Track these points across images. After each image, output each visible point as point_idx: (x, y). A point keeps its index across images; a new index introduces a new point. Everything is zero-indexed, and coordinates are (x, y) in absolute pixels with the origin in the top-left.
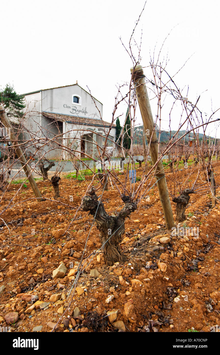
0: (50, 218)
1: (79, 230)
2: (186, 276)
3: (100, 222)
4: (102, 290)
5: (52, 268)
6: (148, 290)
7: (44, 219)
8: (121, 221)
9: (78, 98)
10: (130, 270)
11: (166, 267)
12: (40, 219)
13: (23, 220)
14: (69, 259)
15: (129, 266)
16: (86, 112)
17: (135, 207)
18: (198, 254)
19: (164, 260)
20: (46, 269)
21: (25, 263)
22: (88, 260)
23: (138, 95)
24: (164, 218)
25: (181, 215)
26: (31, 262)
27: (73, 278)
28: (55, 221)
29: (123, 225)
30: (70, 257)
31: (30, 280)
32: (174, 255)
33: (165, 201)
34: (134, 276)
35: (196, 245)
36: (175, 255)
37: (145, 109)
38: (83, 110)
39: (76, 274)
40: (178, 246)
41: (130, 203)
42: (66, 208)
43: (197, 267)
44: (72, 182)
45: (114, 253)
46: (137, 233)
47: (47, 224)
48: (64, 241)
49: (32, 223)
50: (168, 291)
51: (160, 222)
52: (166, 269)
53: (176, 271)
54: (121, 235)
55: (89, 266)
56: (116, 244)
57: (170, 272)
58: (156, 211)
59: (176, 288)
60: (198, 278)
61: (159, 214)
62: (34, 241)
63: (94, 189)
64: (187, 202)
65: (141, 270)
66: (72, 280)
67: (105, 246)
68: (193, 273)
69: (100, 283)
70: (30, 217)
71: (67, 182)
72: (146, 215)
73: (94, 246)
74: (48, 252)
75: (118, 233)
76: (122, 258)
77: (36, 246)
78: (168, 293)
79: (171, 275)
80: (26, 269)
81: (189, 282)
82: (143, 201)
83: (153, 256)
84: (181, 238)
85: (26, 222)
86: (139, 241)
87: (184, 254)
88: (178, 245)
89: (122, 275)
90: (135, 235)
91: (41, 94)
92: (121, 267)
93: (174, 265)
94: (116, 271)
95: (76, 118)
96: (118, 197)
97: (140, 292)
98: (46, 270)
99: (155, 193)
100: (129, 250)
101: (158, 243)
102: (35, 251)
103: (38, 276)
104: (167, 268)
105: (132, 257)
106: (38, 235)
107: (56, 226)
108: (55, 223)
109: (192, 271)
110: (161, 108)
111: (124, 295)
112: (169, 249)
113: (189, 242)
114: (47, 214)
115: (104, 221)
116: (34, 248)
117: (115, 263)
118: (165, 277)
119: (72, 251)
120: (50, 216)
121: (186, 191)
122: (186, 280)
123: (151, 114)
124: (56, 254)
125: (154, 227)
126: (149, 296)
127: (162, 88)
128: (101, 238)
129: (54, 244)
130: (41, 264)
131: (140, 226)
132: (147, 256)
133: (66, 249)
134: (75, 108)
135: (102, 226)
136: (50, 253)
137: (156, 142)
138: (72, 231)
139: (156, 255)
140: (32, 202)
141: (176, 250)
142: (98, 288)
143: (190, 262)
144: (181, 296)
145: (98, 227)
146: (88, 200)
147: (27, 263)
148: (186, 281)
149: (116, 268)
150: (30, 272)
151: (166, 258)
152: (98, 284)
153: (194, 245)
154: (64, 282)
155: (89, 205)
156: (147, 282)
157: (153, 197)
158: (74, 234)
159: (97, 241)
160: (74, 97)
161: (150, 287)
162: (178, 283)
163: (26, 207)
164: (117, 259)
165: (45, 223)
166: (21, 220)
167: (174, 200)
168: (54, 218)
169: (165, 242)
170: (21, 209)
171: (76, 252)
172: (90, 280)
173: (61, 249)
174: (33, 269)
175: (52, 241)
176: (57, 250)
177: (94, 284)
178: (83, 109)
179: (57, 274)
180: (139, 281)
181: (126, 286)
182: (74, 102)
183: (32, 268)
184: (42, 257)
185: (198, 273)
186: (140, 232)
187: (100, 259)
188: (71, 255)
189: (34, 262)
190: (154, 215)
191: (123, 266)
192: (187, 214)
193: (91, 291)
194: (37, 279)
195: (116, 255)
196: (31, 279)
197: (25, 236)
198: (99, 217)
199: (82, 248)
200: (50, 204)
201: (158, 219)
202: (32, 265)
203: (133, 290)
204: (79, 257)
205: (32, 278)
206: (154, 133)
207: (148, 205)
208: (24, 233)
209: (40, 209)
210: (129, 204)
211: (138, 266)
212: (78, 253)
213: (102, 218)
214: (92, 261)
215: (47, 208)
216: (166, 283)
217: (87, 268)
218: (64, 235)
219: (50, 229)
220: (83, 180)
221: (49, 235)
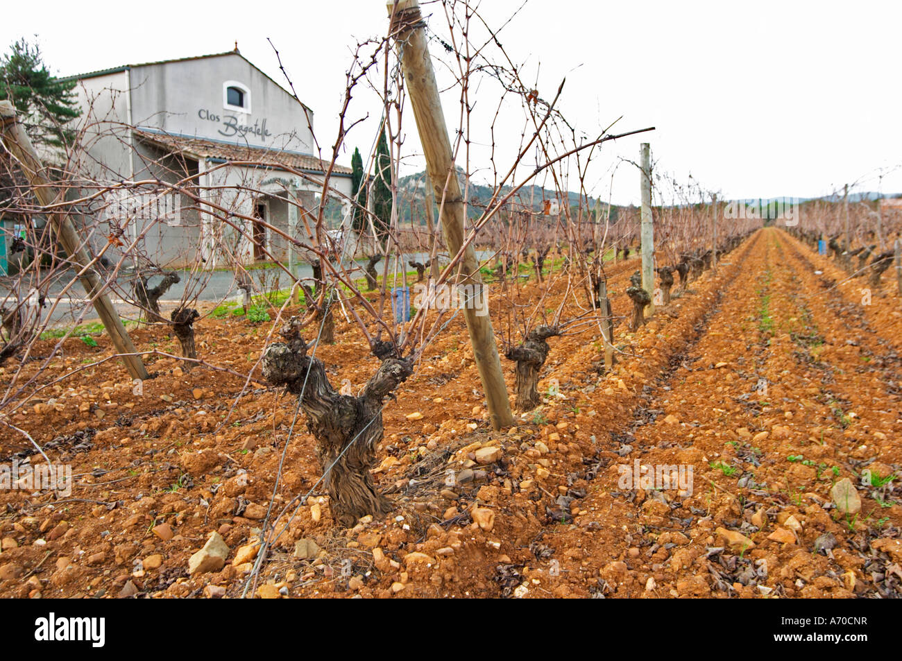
0: (173, 422)
1: (258, 448)
2: (542, 536)
3: (315, 412)
4: (330, 586)
5: (185, 550)
6: (448, 576)
7: (155, 425)
8: (373, 407)
9: (240, 93)
10: (399, 532)
11: (494, 516)
12: (144, 426)
13: (91, 433)
14: (232, 523)
15: (398, 522)
16: (264, 134)
17: (409, 369)
18: (570, 483)
19: (486, 502)
20: (170, 554)
21: (105, 545)
22: (286, 521)
23: (409, 74)
24: (485, 406)
25: (529, 393)
26: (124, 541)
27: (247, 567)
28: (187, 429)
29: (378, 418)
30: (236, 519)
31: (123, 587)
32: (513, 488)
33: (485, 357)
34: (410, 545)
35: (567, 461)
36: (516, 489)
37: (427, 113)
38: (258, 128)
39: (255, 556)
40: (521, 467)
41: (396, 360)
42: (217, 394)
43: (570, 512)
44: (233, 327)
45: (356, 494)
46: (416, 444)
47: (165, 440)
48: (216, 479)
49: (121, 439)
50: (499, 573)
51: (475, 415)
52: (492, 522)
53: (518, 525)
54: (375, 443)
55: (291, 533)
56: (363, 468)
57: (502, 528)
58: (465, 389)
59: (519, 566)
60: (572, 537)
61: (474, 397)
62: (129, 487)
63: (295, 322)
64: (541, 359)
65: (429, 531)
66: (246, 574)
67: (333, 476)
68: (559, 526)
69: (323, 570)
70: (113, 424)
71: (217, 328)
72: (439, 400)
73: (302, 485)
74: (173, 510)
75: (367, 439)
76: (378, 505)
77: (134, 498)
78: (500, 578)
79: (505, 537)
80: (109, 559)
81: (550, 550)
82: (430, 367)
83: (460, 496)
84: (528, 447)
85: (101, 440)
86: (422, 464)
87: (537, 484)
88: (521, 464)
89: (379, 545)
90: (412, 449)
91: (129, 76)
92: (377, 526)
93: (514, 513)
94: (364, 537)
95: (236, 149)
96: (364, 358)
97: (429, 581)
98: (168, 557)
99: (461, 346)
100: (396, 488)
101: (471, 463)
102: (134, 512)
103: (146, 576)
104: (495, 519)
105: (406, 500)
106: (139, 469)
107: (191, 442)
108: (188, 435)
109: (558, 523)
110: (469, 111)
111: (388, 591)
112: (498, 475)
113: (549, 455)
114: (162, 412)
115: (328, 409)
116: (130, 503)
117: (361, 520)
118: (490, 542)
119: (241, 501)
120: (171, 418)
121: (538, 332)
122: (544, 544)
123: (444, 126)
124: (197, 515)
125: (462, 427)
126: (452, 590)
127: (471, 59)
128: (321, 455)
129: (188, 490)
130: (153, 543)
131: (425, 427)
132: (444, 496)
133: (224, 499)
134: (233, 122)
135: (323, 422)
136: (178, 512)
137: (458, 200)
138: (237, 454)
139: (466, 493)
140: (116, 385)
141: (518, 475)
142: (318, 583)
143: (552, 504)
144: (531, 582)
145: (310, 426)
146: (281, 352)
147: (112, 546)
148: (542, 547)
149: (365, 530)
150: (122, 566)
151: (492, 497)
152: (318, 573)
153: (561, 461)
154: (224, 580)
155: (284, 365)
156: (446, 557)
157: (457, 356)
158: (246, 459)
159: (310, 473)
160: (230, 89)
161: (453, 567)
162: (522, 554)
163: (99, 397)
164: (366, 507)
165: (157, 437)
166: (87, 434)
167: (510, 353)
168: (184, 422)
169: (489, 459)
170: (84, 403)
171: (251, 504)
172: (295, 567)
173: (208, 501)
174: (130, 558)
175: (183, 482)
176: (199, 504)
177: (307, 575)
178: (256, 125)
179: (202, 563)
180: (425, 555)
181: (391, 571)
182: (229, 102)
183: (127, 556)
184: (156, 525)
185: (572, 526)
186: (424, 441)
187: (319, 514)
188: (238, 512)
189: (132, 541)
190: (460, 399)
191: (382, 523)
192: (543, 392)
193: (300, 591)
194: (145, 583)
195: (364, 498)
196: (126, 585)
197: (99, 476)
198: (312, 398)
199: (270, 493)
200: (171, 386)
201: (471, 408)
202: (127, 548)
203: (410, 579)
204: (261, 515)
205: (129, 583)
206: (451, 176)
207: (444, 376)
208: (95, 468)
209: (140, 400)
210: (392, 360)
211: (422, 521)
212: (259, 507)
213: (321, 401)
214: (299, 521)
215: (162, 397)
216: (495, 555)
217: (286, 538)
218: (216, 464)
219: (174, 453)
220: (263, 321)
221: (172, 468)
